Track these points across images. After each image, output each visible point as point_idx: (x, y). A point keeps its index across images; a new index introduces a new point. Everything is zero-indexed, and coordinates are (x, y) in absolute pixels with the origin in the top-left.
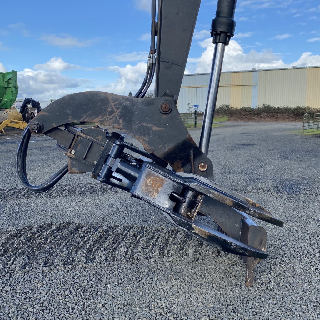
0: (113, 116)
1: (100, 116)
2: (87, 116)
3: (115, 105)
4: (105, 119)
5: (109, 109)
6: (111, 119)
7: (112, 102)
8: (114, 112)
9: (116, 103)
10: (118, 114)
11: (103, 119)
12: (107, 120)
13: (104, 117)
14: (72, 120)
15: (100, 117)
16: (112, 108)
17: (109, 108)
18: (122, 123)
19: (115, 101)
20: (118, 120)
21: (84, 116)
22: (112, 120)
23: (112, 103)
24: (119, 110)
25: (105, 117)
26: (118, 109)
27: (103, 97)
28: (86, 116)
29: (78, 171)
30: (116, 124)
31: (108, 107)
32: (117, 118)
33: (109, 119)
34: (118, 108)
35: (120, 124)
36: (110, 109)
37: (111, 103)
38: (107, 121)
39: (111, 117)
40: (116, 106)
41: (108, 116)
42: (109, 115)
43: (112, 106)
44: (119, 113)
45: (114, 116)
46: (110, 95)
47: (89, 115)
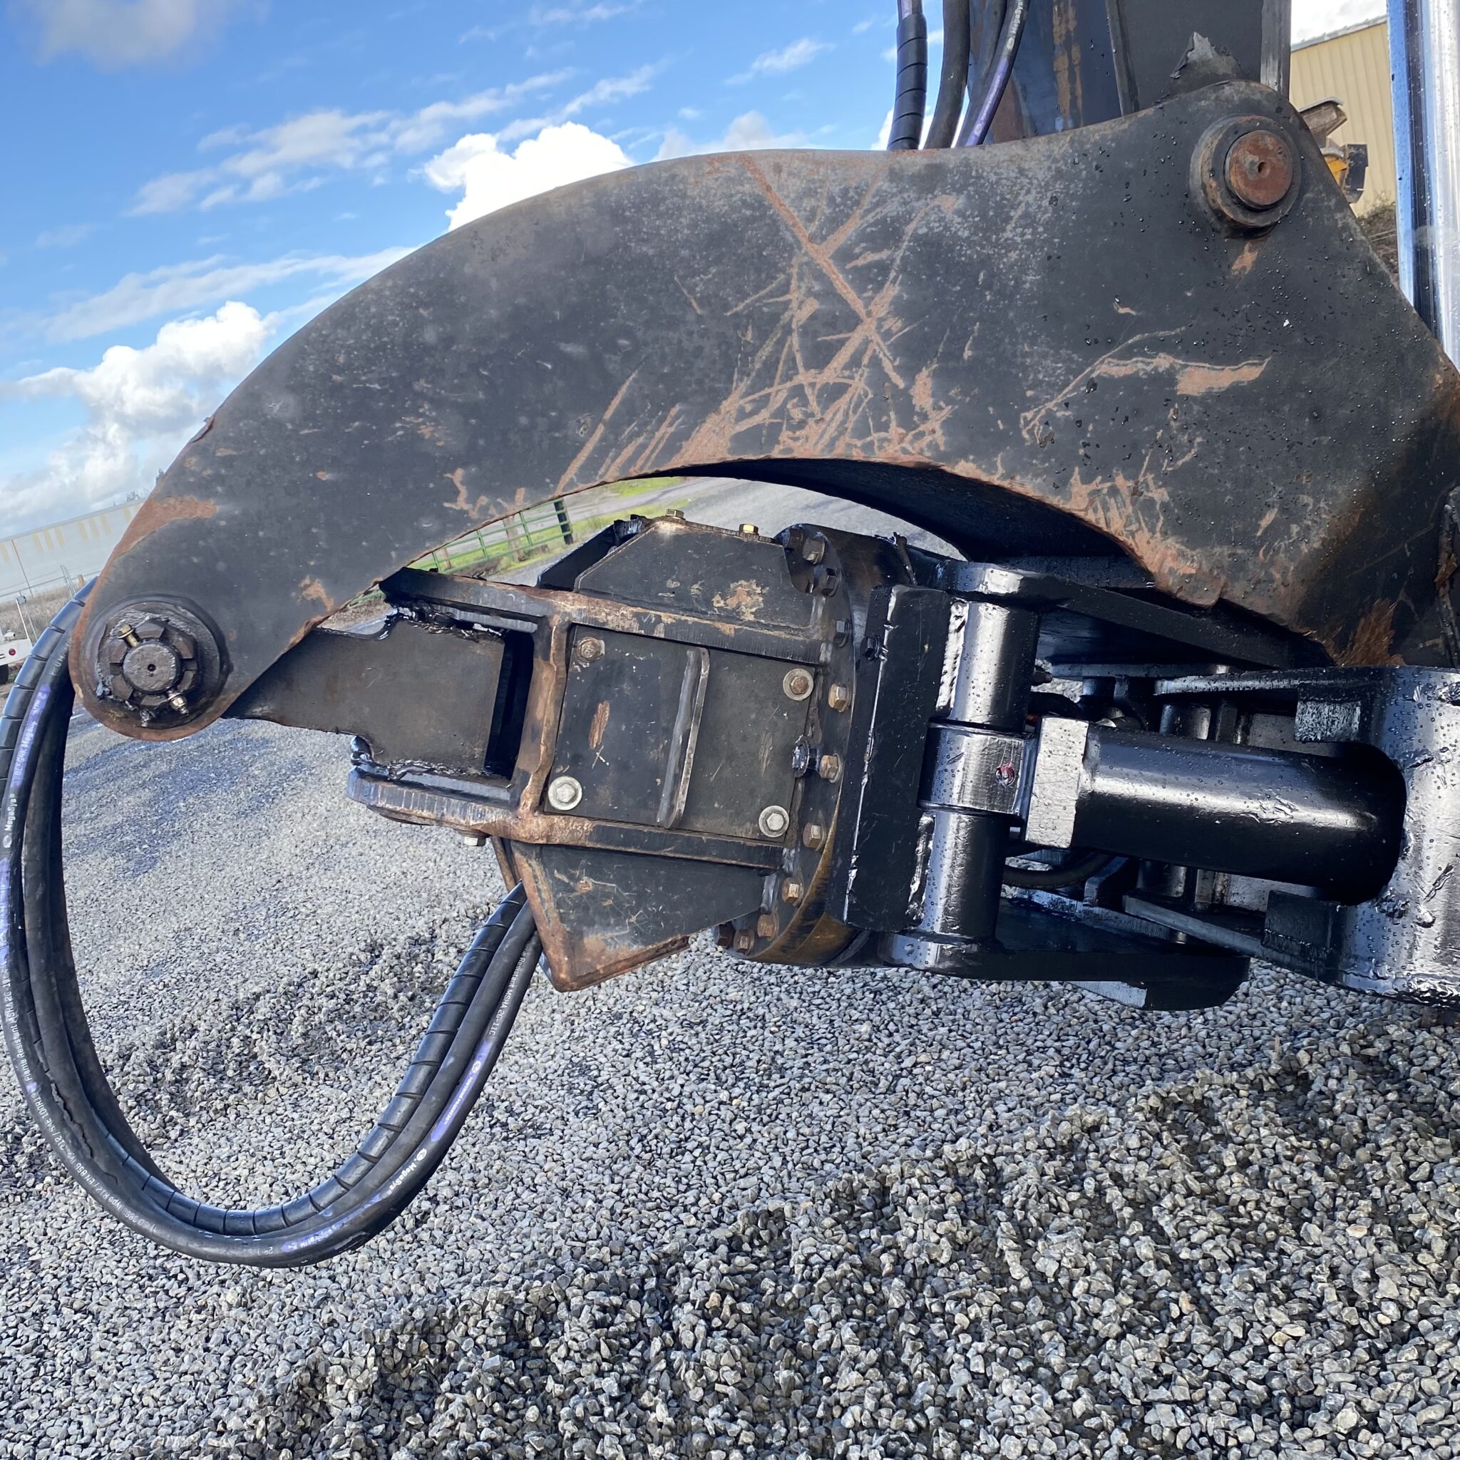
0: (847, 367)
1: (727, 393)
2: (615, 427)
3: (844, 256)
4: (781, 412)
5: (802, 308)
6: (833, 393)
7: (813, 228)
8: (852, 321)
9: (849, 230)
10: (887, 335)
11: (764, 417)
12: (797, 414)
13: (766, 400)
14: (484, 500)
15: (730, 405)
16: (829, 293)
17: (794, 296)
18: (937, 408)
19: (835, 222)
20: (901, 384)
21: (581, 433)
22: (843, 402)
23: (812, 239)
24: (891, 291)
25: (779, 393)
26: (879, 287)
27: (720, 205)
28: (601, 429)
29: (636, 948)
30: (885, 427)
31: (785, 289)
32: (888, 366)
33: (814, 406)
34: (870, 278)
35: (925, 417)
36: (812, 306)
37: (808, 247)
38: (802, 424)
39: (831, 374)
40: (860, 262)
41: (804, 377)
42: (807, 367)
43: (820, 276)
44: (895, 324)
45: (855, 362)
46: (778, 169)
47: (629, 411)
